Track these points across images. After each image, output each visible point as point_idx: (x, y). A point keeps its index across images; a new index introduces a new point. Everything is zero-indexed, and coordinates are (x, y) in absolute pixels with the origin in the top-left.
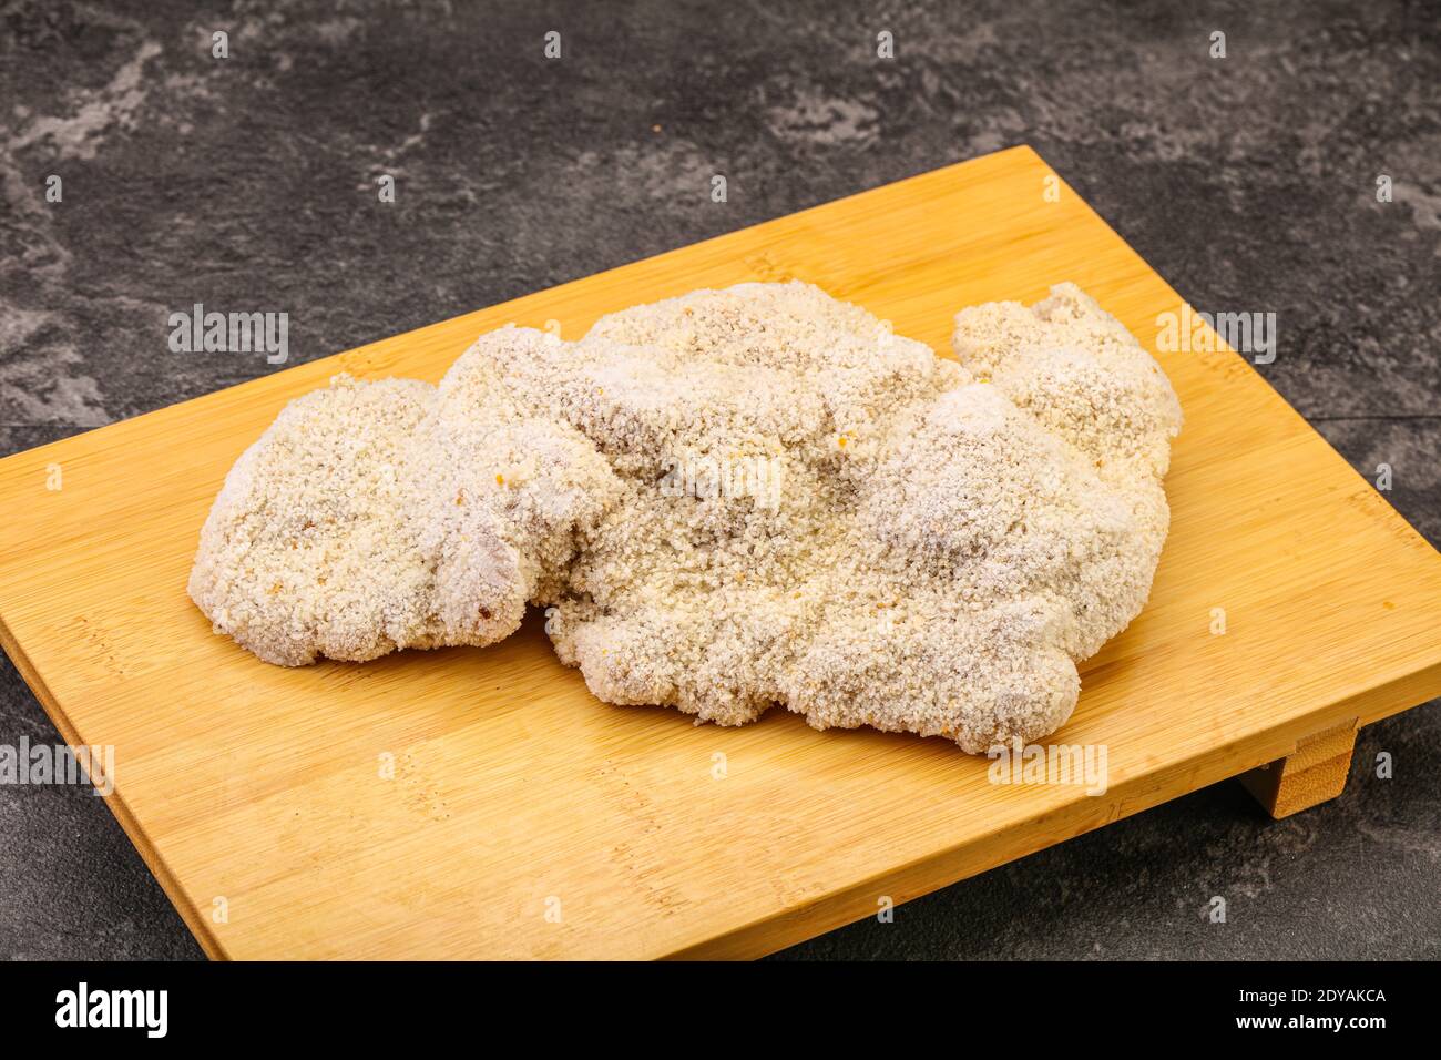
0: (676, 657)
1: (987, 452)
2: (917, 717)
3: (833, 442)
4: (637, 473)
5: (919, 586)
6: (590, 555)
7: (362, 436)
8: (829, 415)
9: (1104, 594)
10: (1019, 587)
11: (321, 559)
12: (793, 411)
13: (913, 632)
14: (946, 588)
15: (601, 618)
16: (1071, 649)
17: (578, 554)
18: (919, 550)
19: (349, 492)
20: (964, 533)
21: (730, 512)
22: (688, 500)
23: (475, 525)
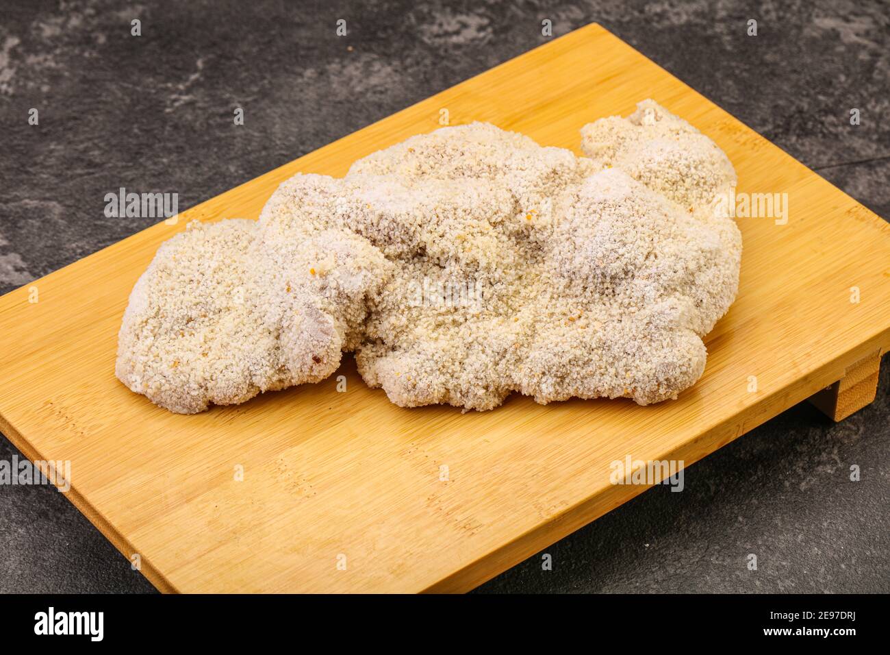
0: (445, 370)
1: (624, 211)
2: (606, 387)
3: (522, 218)
4: (399, 256)
5: (594, 303)
6: (378, 313)
7: (214, 258)
8: (517, 202)
9: (711, 291)
10: (659, 293)
11: (202, 341)
12: (493, 202)
13: (595, 332)
14: (612, 301)
15: (391, 353)
16: (697, 329)
17: (369, 314)
18: (590, 279)
19: (213, 295)
20: (618, 263)
21: (464, 273)
22: (436, 269)
23: (301, 304)
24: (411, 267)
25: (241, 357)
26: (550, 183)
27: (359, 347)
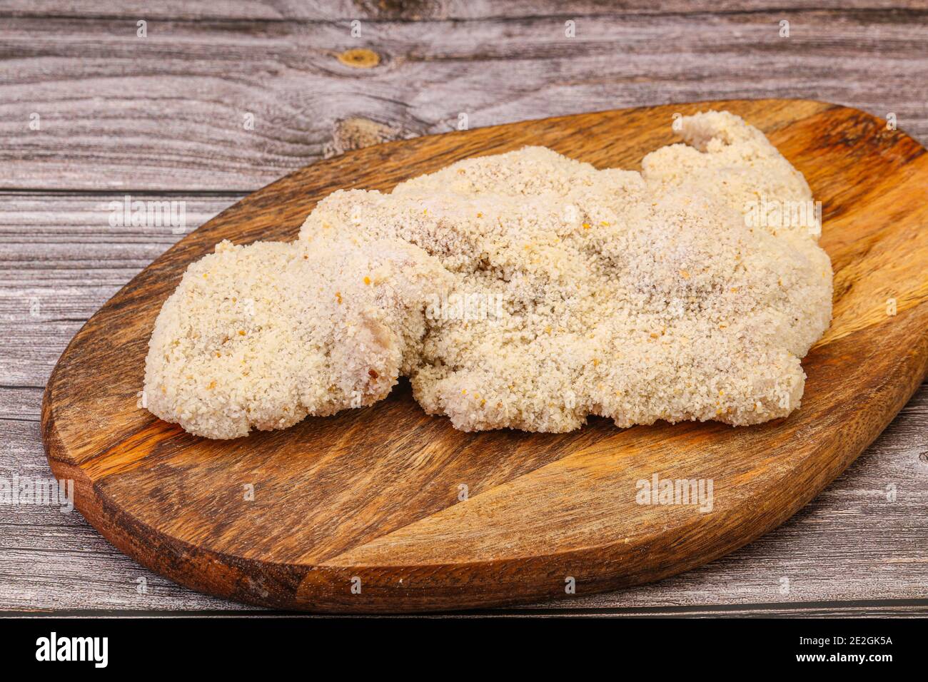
0: (515, 389)
2: (698, 407)
4: (459, 269)
5: (678, 318)
6: (438, 330)
7: (250, 276)
8: (585, 216)
9: (806, 310)
10: (750, 307)
11: (241, 360)
12: (560, 214)
13: (682, 348)
14: (699, 315)
15: (452, 374)
16: (792, 350)
17: (428, 330)
18: (673, 293)
19: (252, 313)
20: (701, 276)
21: (533, 286)
22: (500, 283)
23: (356, 314)
24: (473, 281)
25: (288, 375)
26: (620, 200)
27: (416, 369)
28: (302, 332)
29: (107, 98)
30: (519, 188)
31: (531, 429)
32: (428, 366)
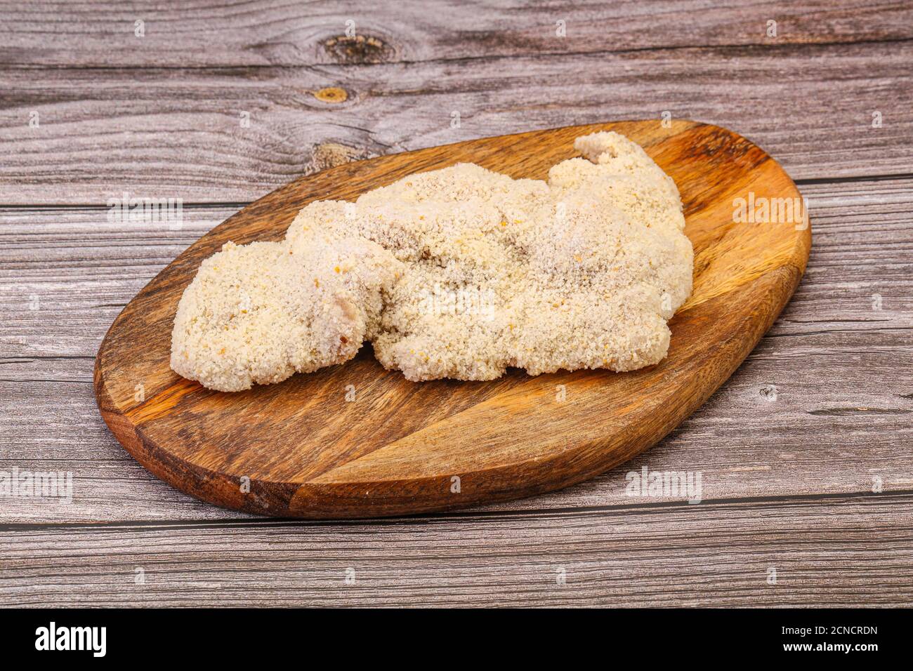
0: (451, 348)
2: (589, 358)
3: (508, 228)
4: (407, 259)
5: (574, 292)
6: (392, 305)
8: (503, 216)
9: (671, 283)
10: (628, 282)
11: (244, 332)
12: (484, 215)
13: (576, 314)
14: (589, 290)
15: (404, 338)
16: (662, 314)
17: (385, 306)
18: (570, 273)
20: (592, 259)
22: (438, 269)
23: (329, 295)
24: (418, 267)
25: (279, 342)
26: (530, 202)
27: (377, 335)
28: (290, 309)
29: (135, 132)
30: (453, 196)
31: (463, 378)
32: (386, 333)
